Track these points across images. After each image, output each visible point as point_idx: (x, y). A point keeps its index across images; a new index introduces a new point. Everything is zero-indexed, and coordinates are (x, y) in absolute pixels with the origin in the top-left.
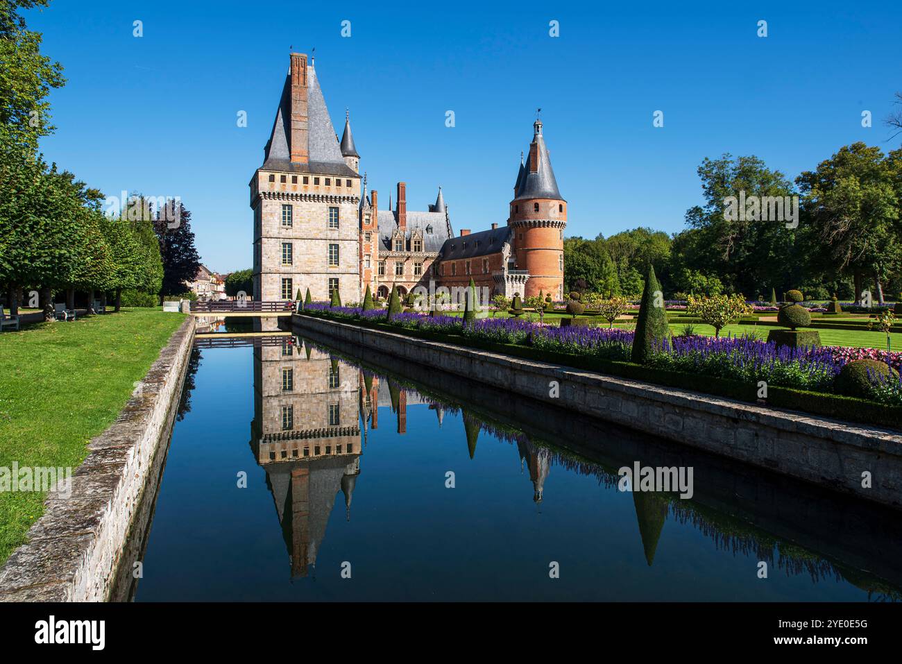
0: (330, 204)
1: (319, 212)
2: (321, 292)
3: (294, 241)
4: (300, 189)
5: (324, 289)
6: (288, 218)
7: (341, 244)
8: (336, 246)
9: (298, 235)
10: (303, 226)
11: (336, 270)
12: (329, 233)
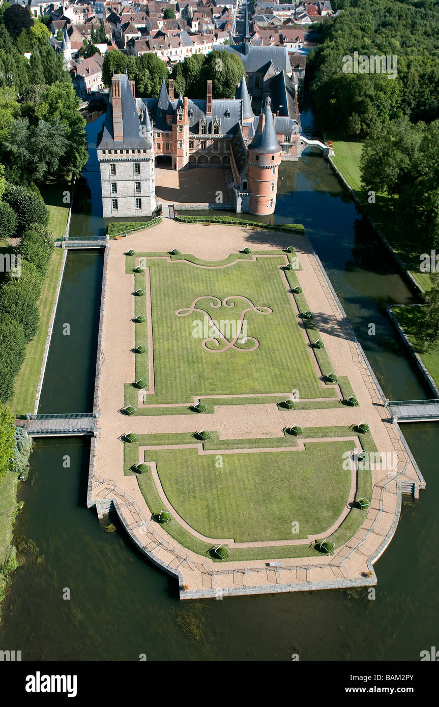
0: (135, 163)
1: (129, 166)
2: (132, 205)
3: (117, 182)
4: (119, 156)
5: (134, 203)
6: (114, 171)
7: (141, 182)
8: (139, 183)
9: (119, 179)
10: (122, 174)
11: (139, 195)
12: (135, 177)
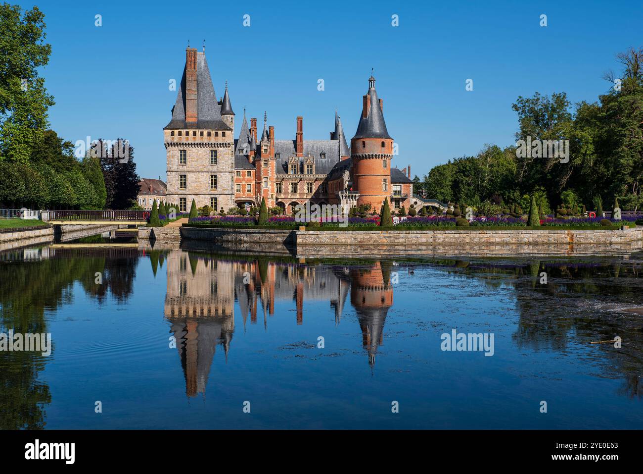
0: (211, 149)
1: (204, 154)
3: (187, 174)
4: (191, 139)
5: (208, 204)
6: (184, 159)
7: (219, 175)
8: (216, 176)
9: (190, 169)
10: (194, 163)
11: (215, 192)
12: (210, 168)
